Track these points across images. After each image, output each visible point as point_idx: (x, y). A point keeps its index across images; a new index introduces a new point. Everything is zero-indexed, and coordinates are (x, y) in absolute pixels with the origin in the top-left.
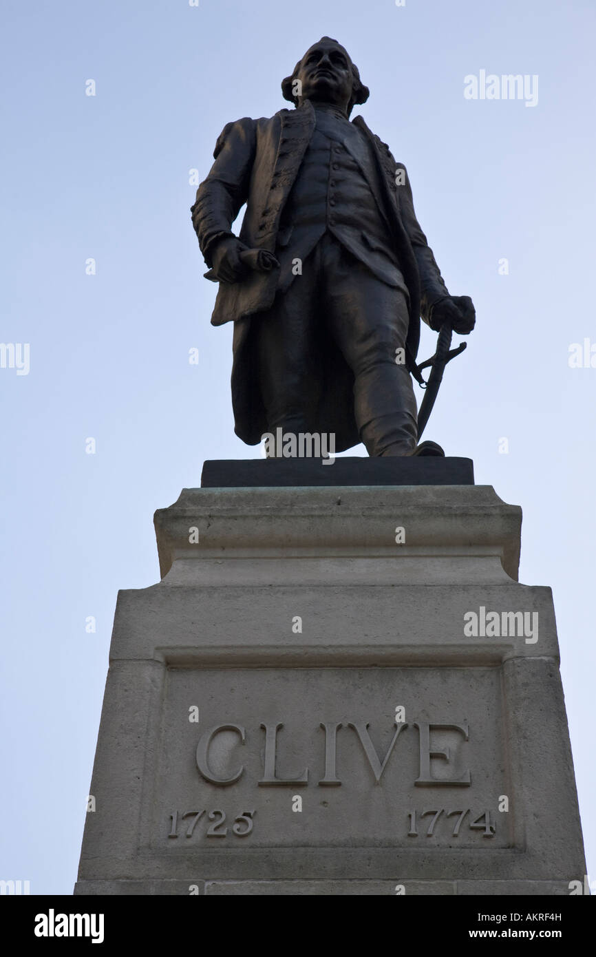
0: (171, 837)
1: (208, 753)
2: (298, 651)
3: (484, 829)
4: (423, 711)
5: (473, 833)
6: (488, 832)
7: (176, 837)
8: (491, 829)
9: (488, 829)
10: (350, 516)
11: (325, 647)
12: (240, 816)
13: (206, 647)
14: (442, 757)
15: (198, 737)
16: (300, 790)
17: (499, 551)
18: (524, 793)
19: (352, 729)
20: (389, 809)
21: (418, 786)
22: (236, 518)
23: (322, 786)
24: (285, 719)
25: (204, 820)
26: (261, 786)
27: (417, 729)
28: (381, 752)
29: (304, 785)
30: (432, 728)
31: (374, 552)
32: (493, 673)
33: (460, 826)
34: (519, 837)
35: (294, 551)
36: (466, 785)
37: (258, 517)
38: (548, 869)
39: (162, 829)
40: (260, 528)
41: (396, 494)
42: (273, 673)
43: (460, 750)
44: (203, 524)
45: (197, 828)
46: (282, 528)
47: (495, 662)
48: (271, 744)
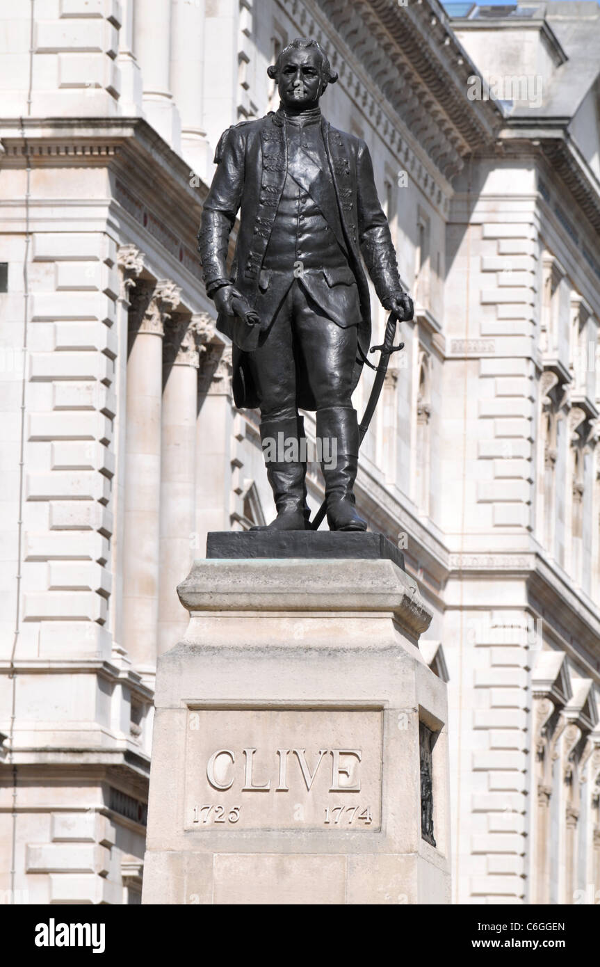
0: (195, 822)
1: (213, 767)
2: (264, 702)
3: (366, 818)
4: (337, 740)
5: (361, 820)
6: (368, 821)
7: (197, 822)
8: (370, 818)
9: (368, 819)
10: (298, 593)
11: (280, 701)
12: (233, 810)
13: (211, 699)
14: (346, 773)
15: (209, 757)
16: (267, 793)
17: (391, 615)
18: (388, 800)
19: (295, 752)
20: (315, 806)
21: (331, 791)
22: (227, 594)
23: (278, 791)
24: (258, 745)
25: (213, 810)
26: (244, 790)
27: (332, 753)
28: (311, 769)
29: (267, 791)
30: (341, 753)
31: (314, 614)
32: (378, 714)
33: (353, 817)
34: (383, 825)
35: (265, 614)
36: (358, 791)
37: (241, 593)
38: (397, 846)
39: (190, 816)
40: (243, 600)
41: (330, 568)
42: (250, 713)
43: (356, 768)
44: (207, 597)
45: (208, 817)
46: (256, 601)
47: (380, 709)
48: (249, 763)
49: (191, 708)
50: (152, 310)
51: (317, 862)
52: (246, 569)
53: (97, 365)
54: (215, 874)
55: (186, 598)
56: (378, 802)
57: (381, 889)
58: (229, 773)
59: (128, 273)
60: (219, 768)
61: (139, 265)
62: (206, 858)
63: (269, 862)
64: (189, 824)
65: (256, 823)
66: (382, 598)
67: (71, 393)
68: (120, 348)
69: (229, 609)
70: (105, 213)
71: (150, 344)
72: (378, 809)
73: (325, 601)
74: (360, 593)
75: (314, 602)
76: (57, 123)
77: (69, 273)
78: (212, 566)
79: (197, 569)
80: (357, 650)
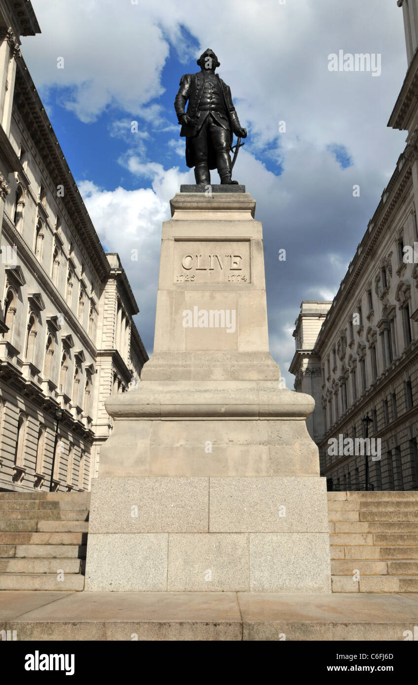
1: (185, 261)
2: (204, 238)
4: (233, 252)
5: (243, 280)
7: (178, 281)
8: (246, 279)
12: (192, 276)
13: (183, 237)
14: (236, 263)
15: (183, 258)
16: (205, 271)
17: (250, 211)
18: (253, 271)
19: (216, 256)
20: (224, 275)
21: (231, 269)
22: (189, 202)
23: (210, 269)
24: (202, 254)
25: (184, 277)
26: (197, 269)
27: (231, 256)
28: (223, 262)
29: (206, 269)
30: (234, 256)
31: (221, 211)
32: (248, 243)
33: (239, 278)
34: (252, 281)
35: (203, 211)
36: (241, 270)
37: (194, 202)
38: (258, 288)
39: (176, 279)
40: (195, 205)
41: (227, 195)
42: (198, 242)
43: (240, 261)
44: (181, 203)
45: (183, 279)
46: (200, 205)
47: (248, 240)
48: (198, 260)
49: (177, 240)
50: (117, 379)
51: (226, 294)
52: (195, 196)
53: (110, 383)
54: (186, 299)
55: (173, 204)
56: (249, 274)
57: (252, 303)
58: (190, 264)
59: (114, 372)
60: (187, 262)
61: (115, 371)
62: (182, 293)
63: (208, 294)
64: (175, 281)
65: (201, 281)
66: (247, 204)
67: (106, 387)
68: (113, 382)
69: (189, 208)
70: (111, 363)
71: (116, 384)
72: (249, 275)
73: (226, 205)
74: (239, 202)
75: (222, 205)
76: (105, 350)
77: (106, 371)
78: (183, 195)
79: (177, 195)
80: (239, 221)
